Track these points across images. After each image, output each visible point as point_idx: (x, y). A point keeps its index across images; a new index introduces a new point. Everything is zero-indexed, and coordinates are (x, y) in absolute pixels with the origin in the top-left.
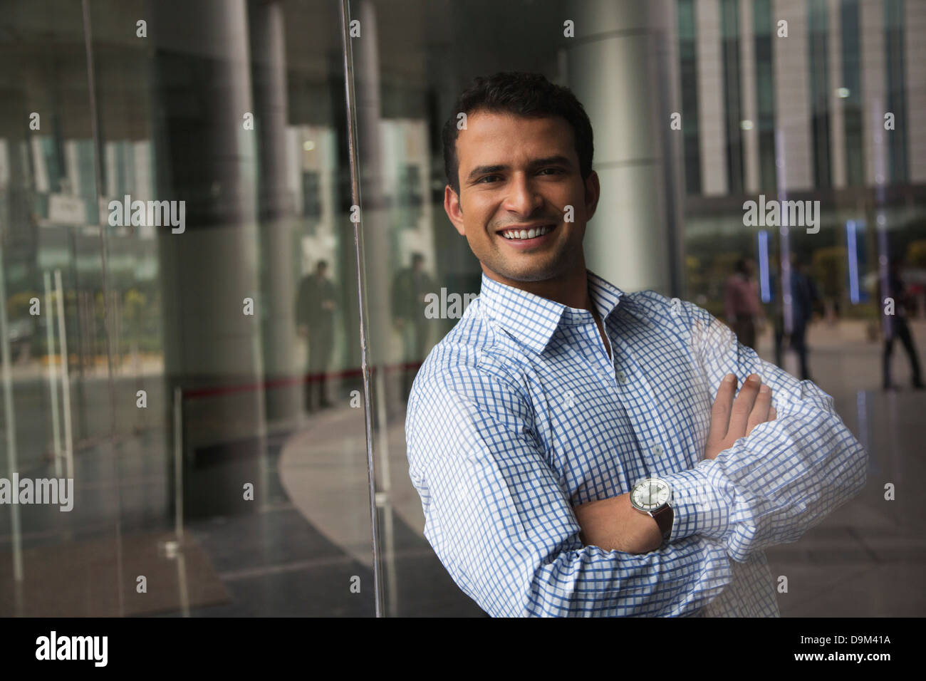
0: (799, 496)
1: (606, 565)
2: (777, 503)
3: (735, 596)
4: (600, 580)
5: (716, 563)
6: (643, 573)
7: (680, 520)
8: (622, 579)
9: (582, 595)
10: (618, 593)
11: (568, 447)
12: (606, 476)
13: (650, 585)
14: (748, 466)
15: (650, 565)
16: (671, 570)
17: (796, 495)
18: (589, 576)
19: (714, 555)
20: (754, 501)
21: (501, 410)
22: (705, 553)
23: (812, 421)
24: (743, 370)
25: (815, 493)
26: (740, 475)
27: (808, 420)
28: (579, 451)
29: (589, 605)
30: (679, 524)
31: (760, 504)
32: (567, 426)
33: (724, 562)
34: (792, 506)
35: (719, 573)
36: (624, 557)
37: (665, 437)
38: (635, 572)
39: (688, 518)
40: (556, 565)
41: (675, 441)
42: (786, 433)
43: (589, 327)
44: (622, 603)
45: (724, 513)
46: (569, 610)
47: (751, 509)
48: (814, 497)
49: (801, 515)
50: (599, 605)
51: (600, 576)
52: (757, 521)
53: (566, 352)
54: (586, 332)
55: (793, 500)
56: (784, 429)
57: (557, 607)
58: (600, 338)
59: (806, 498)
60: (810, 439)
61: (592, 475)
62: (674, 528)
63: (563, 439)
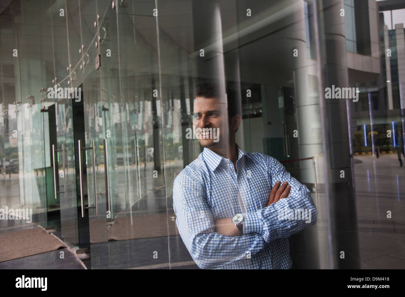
0: (288, 223)
1: (218, 239)
2: (280, 225)
3: (271, 252)
4: (215, 244)
5: (258, 242)
6: (232, 242)
7: (245, 228)
8: (222, 244)
9: (208, 248)
10: (221, 248)
11: (216, 202)
12: (228, 212)
13: (233, 247)
14: (271, 213)
15: (234, 240)
16: (242, 243)
17: (287, 223)
18: (212, 242)
19: (258, 239)
20: (269, 224)
21: (192, 189)
22: (256, 238)
23: (298, 199)
24: (283, 180)
25: (295, 223)
26: (268, 215)
27: (296, 199)
28: (219, 203)
29: (211, 251)
30: (245, 229)
31: (272, 225)
32: (216, 195)
33: (261, 242)
34: (285, 226)
35: (259, 245)
36: (226, 237)
37: (251, 200)
38: (228, 242)
39: (248, 228)
40: (201, 238)
41: (255, 202)
42: (287, 203)
43: (231, 165)
44: (222, 251)
45: (261, 227)
46: (204, 252)
47: (268, 227)
48: (294, 224)
49: (288, 230)
50: (214, 251)
51: (215, 242)
52: (270, 231)
53: (224, 171)
54: (230, 166)
55: (286, 224)
56: (287, 201)
57: (199, 251)
58: (234, 168)
59: (291, 224)
60: (296, 205)
61: (223, 211)
62: (244, 230)
63: (215, 199)
